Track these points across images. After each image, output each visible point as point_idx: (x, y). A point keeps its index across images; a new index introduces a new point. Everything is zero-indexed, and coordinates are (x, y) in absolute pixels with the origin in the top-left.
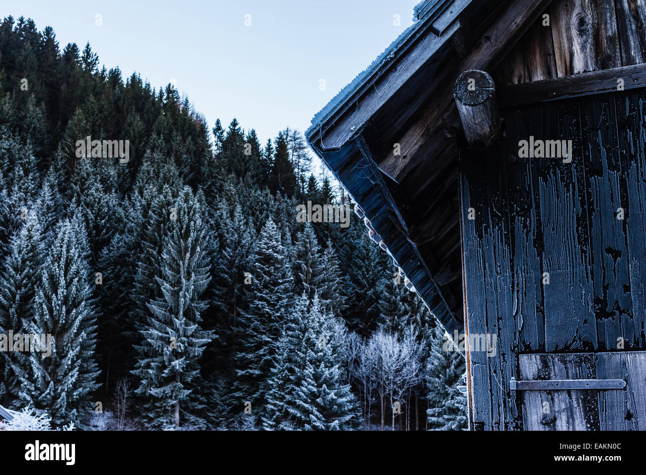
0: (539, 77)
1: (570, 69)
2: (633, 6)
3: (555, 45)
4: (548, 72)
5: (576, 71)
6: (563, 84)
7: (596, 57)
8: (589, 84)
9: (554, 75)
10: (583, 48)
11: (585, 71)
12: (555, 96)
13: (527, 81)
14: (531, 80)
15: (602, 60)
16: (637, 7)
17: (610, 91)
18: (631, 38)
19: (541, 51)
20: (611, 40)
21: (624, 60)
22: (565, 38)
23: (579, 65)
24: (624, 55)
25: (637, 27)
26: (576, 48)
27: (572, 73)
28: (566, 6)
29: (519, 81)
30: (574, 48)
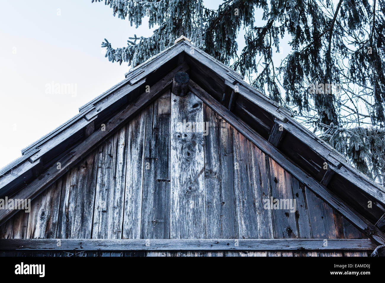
0: (18, 237)
1: (32, 236)
2: (67, 210)
3: (29, 222)
4: (23, 236)
5: (35, 237)
6: (28, 243)
7: (46, 231)
8: (39, 245)
9: (25, 237)
10: (41, 226)
11: (39, 238)
12: (23, 248)
13: (12, 238)
14: (13, 238)
15: (48, 234)
16: (68, 211)
17: (48, 249)
18: (63, 225)
19: (22, 224)
20: (54, 224)
21: (58, 236)
22: (34, 220)
23: (37, 235)
24: (58, 233)
25: (66, 221)
26: (38, 226)
27: (33, 238)
28: (38, 204)
29: (8, 237)
30: (37, 226)
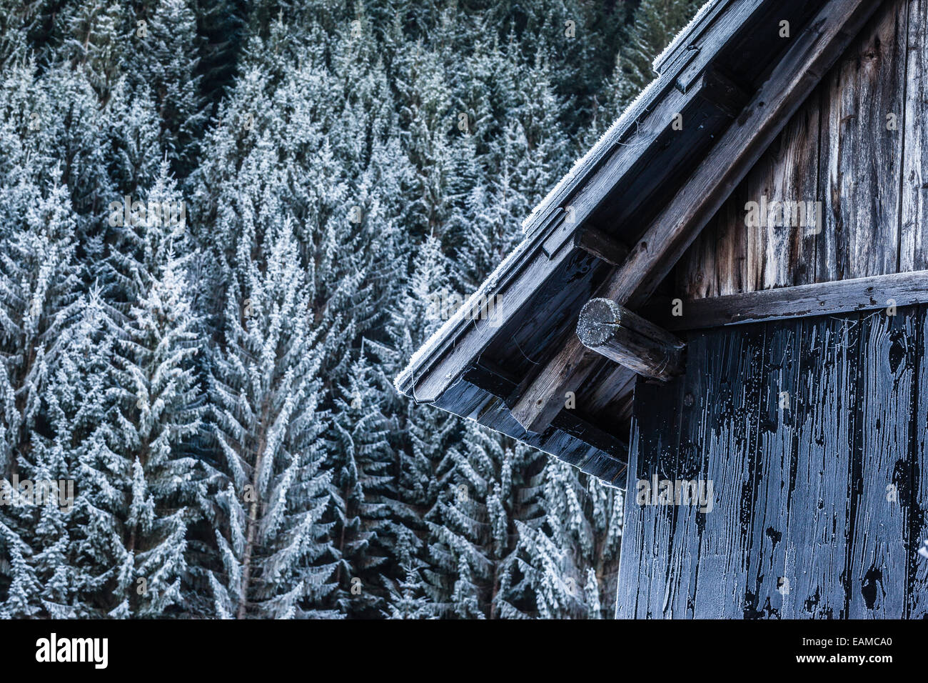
0: (728, 290)
1: (760, 283)
2: (836, 197)
3: (750, 245)
4: (739, 284)
5: (766, 285)
6: (751, 302)
7: (790, 265)
8: (776, 305)
9: (744, 289)
10: (778, 251)
11: (776, 286)
12: (740, 319)
13: (716, 295)
14: (719, 294)
15: (797, 273)
16: (840, 199)
17: (796, 316)
18: (829, 242)
19: (734, 252)
20: (807, 242)
21: (818, 274)
22: (760, 237)
23: (770, 279)
24: (818, 267)
25: (836, 228)
26: (771, 251)
27: (762, 289)
28: (766, 190)
29: (707, 293)
30: (768, 251)
